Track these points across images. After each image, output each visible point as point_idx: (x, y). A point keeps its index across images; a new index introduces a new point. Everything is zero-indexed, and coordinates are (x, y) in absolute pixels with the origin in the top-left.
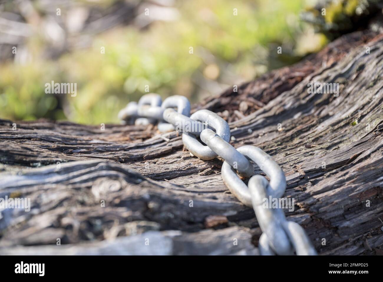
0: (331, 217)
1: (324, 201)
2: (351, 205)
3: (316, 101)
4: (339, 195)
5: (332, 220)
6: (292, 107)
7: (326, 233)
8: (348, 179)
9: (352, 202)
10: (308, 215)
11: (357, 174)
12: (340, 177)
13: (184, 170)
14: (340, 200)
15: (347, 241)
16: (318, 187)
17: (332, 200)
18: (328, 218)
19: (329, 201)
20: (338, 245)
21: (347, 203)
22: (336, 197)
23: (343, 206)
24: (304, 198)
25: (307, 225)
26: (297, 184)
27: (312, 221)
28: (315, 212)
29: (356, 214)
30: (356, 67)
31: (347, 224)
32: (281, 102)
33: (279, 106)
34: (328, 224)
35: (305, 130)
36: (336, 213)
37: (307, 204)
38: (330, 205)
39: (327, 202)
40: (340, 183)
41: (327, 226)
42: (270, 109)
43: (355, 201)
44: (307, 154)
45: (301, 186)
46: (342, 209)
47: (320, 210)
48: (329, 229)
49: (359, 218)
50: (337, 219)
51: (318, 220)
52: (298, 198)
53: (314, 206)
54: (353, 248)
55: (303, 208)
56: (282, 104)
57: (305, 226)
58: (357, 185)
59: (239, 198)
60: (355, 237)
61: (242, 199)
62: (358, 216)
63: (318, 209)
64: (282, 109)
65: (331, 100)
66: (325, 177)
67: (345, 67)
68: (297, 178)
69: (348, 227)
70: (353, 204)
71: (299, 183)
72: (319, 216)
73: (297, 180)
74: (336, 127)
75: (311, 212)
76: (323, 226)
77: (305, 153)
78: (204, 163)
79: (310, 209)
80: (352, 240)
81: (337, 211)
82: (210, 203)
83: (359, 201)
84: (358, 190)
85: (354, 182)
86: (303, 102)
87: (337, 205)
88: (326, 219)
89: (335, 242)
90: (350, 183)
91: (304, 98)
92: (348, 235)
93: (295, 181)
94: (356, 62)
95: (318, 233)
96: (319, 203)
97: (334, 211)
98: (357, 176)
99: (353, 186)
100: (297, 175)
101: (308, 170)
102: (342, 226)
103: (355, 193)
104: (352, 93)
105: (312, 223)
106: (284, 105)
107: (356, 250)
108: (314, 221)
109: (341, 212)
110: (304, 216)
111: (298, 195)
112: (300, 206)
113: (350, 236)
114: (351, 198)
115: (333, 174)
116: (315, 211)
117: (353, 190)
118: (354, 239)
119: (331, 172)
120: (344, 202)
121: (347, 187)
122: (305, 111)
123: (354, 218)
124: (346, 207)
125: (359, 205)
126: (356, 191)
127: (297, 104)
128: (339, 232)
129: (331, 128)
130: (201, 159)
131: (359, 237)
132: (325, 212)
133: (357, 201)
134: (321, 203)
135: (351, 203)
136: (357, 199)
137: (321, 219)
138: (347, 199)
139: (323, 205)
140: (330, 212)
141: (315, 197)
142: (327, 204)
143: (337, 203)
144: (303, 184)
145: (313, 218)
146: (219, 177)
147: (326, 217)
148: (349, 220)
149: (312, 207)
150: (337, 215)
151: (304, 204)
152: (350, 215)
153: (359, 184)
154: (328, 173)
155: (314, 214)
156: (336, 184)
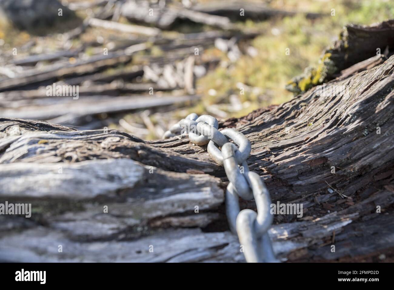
0: (288, 177)
1: (282, 166)
2: (304, 170)
3: (286, 117)
4: (294, 162)
5: (288, 180)
6: (269, 121)
7: (284, 190)
8: (301, 151)
9: (304, 167)
10: (270, 176)
11: (308, 148)
12: (295, 150)
13: (184, 151)
14: (294, 165)
15: (301, 197)
16: (279, 157)
17: (288, 165)
18: (285, 178)
19: (286, 166)
20: (293, 199)
21: (300, 168)
22: (292, 163)
23: (297, 170)
24: (267, 164)
25: (269, 183)
26: (264, 157)
27: (273, 181)
28: (275, 174)
29: (307, 176)
30: (314, 96)
31: (299, 183)
32: (262, 118)
33: (260, 120)
34: (285, 183)
35: (276, 131)
36: (291, 175)
37: (269, 168)
38: (287, 169)
39: (285, 166)
40: (295, 154)
41: (285, 184)
42: (254, 123)
43: (306, 167)
44: (275, 142)
45: (266, 158)
46: (296, 172)
47: (279, 171)
48: (286, 186)
49: (310, 180)
50: (293, 180)
51: (278, 181)
52: (263, 165)
53: (274, 169)
54: (305, 202)
55: (266, 171)
56: (263, 119)
57: (268, 184)
58: (307, 155)
59: (216, 160)
60: (307, 194)
61: (218, 161)
62: (309, 179)
63: (277, 171)
64: (262, 122)
65: (296, 116)
66: (285, 151)
67: (306, 97)
68: (264, 153)
69: (300, 185)
70: (305, 169)
71: (266, 156)
72: (278, 176)
73: (264, 154)
74: (298, 128)
75: (272, 174)
76: (281, 184)
77: (273, 142)
78: (200, 147)
79: (271, 171)
80: (304, 197)
81: (292, 174)
82: (191, 160)
83: (309, 167)
84: (309, 159)
85: (305, 153)
86: (277, 118)
87: (292, 169)
88: (283, 179)
89: (291, 196)
90: (303, 154)
91: (277, 116)
92: (301, 192)
93: (262, 155)
94: (314, 93)
95: (278, 189)
96: (278, 167)
97: (290, 173)
98: (308, 149)
99: (305, 155)
100: (265, 150)
101: (272, 147)
102: (296, 184)
103: (306, 160)
104: (310, 110)
105: (273, 182)
106: (264, 120)
107: (308, 204)
108: (275, 180)
109: (296, 174)
110: (267, 176)
111: (263, 163)
112: (264, 170)
113: (303, 193)
114: (303, 164)
115: (290, 149)
116: (275, 172)
117: (304, 158)
118: (306, 196)
119: (289, 148)
120: (298, 167)
121: (300, 156)
122: (279, 124)
123: (306, 179)
124: (300, 171)
125: (310, 171)
126: (306, 159)
127: (273, 119)
128: (294, 188)
129: (294, 128)
130: (198, 145)
131: (310, 195)
132: (283, 174)
133: (308, 167)
134: (280, 167)
135: (303, 169)
136: (308, 166)
137: (280, 179)
138: (300, 165)
139: (281, 168)
140: (287, 174)
141: (275, 163)
142: (284, 168)
143: (292, 167)
144: (268, 157)
145: (274, 178)
146: (207, 154)
147: (284, 177)
148: (302, 180)
149: (273, 170)
150: (292, 176)
151: (267, 168)
152: (302, 177)
153: (309, 155)
154: (287, 149)
155: (274, 175)
156: (291, 154)
